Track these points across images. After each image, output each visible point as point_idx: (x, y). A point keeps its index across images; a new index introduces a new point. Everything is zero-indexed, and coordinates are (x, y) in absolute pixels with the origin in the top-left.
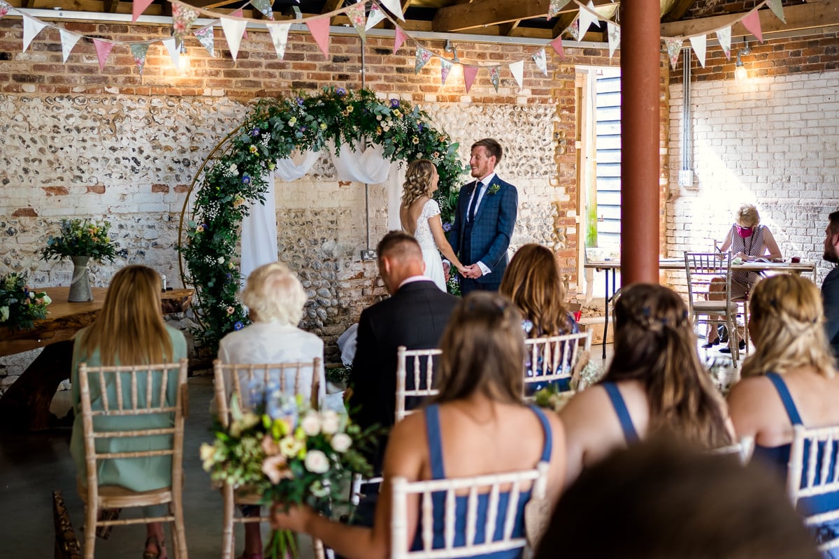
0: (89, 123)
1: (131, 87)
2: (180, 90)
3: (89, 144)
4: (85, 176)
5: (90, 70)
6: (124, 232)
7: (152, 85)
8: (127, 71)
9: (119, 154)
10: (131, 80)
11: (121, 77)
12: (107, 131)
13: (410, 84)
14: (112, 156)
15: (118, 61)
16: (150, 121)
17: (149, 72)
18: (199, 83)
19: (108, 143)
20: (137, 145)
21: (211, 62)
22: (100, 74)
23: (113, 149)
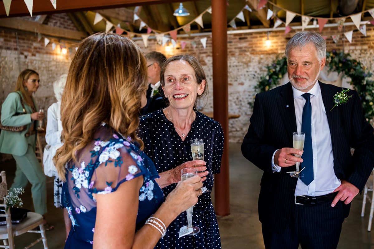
0: (240, 64)
1: (254, 52)
2: (270, 52)
3: (240, 70)
4: (238, 80)
5: (240, 48)
6: (250, 97)
7: (260, 51)
8: (252, 47)
9: (249, 73)
10: (253, 50)
11: (250, 49)
12: (245, 66)
13: (367, 42)
14: (247, 74)
15: (250, 44)
16: (259, 63)
17: (259, 47)
18: (277, 49)
19: (246, 70)
20: (255, 70)
21: (282, 42)
22: (244, 49)
23: (247, 72)
